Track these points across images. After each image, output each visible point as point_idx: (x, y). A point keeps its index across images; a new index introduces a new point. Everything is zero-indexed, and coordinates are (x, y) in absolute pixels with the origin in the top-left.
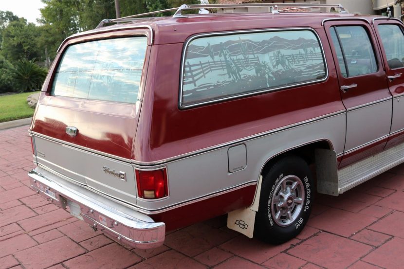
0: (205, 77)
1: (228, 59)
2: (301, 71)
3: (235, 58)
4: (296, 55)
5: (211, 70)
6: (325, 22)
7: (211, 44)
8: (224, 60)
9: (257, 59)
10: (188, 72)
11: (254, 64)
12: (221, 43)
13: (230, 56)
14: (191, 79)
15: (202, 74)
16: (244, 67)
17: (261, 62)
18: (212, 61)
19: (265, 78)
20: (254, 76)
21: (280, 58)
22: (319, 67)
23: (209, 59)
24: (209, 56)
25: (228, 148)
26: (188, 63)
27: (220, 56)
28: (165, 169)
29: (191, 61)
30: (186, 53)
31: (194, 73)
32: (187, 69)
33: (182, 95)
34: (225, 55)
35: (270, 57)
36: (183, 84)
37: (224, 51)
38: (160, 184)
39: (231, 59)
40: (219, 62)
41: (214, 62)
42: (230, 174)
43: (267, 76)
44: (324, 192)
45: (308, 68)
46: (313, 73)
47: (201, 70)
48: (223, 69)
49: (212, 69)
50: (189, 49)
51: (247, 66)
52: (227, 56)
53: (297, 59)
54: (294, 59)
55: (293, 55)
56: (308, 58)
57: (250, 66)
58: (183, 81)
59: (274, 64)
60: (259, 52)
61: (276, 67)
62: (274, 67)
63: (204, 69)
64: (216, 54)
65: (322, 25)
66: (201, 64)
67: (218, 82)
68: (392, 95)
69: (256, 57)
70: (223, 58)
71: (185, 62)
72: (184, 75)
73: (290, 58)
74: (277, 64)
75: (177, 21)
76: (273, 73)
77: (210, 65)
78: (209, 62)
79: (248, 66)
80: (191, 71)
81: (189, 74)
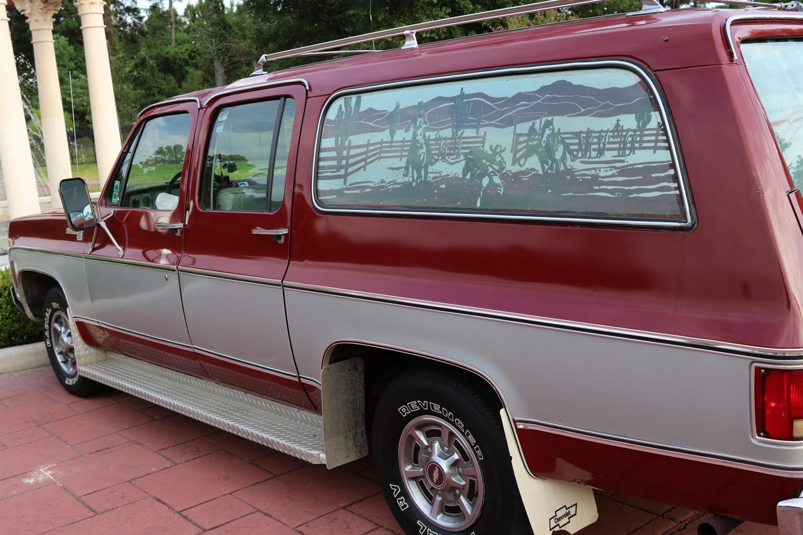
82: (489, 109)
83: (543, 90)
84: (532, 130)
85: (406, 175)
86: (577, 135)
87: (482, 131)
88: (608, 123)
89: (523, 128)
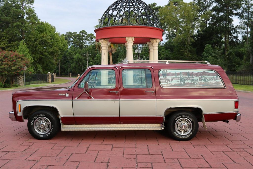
82: (194, 74)
83: (202, 72)
84: (201, 77)
85: (181, 82)
86: (208, 78)
87: (193, 77)
88: (212, 77)
89: (200, 77)
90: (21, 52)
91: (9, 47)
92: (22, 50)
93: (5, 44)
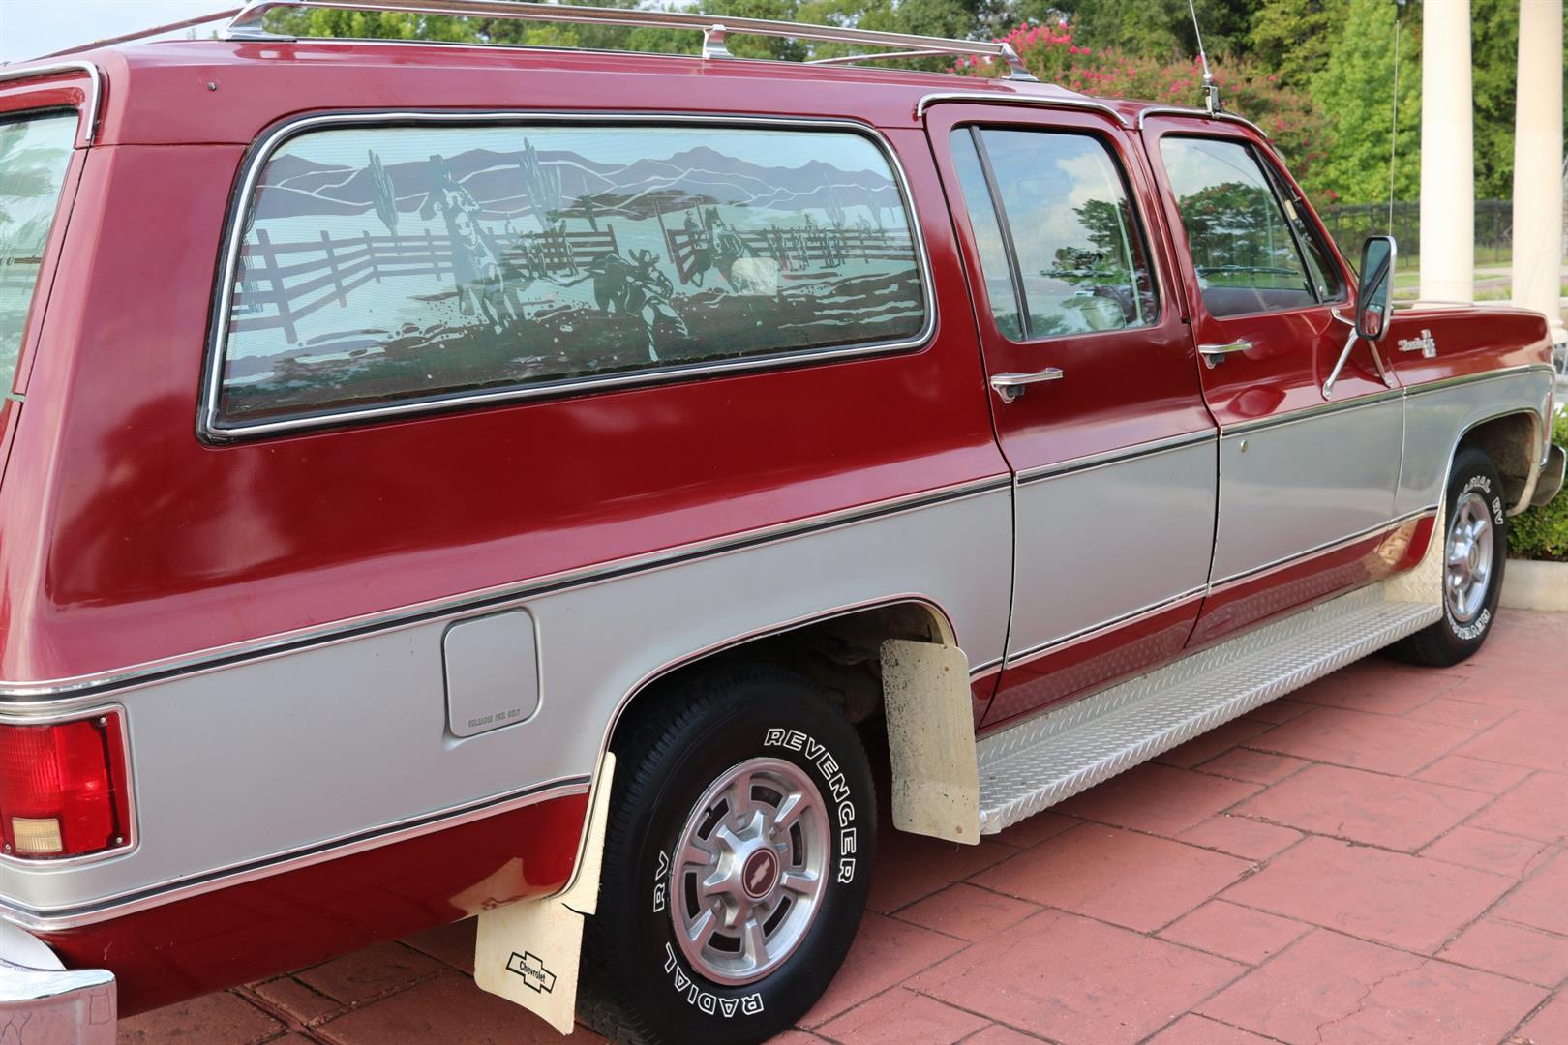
0: (344, 304)
1: (464, 232)
2: (812, 304)
3: (498, 227)
4: (791, 231)
5: (377, 275)
6: (930, 104)
7: (385, 162)
8: (445, 233)
9: (609, 239)
10: (261, 275)
11: (590, 259)
12: (436, 159)
13: (473, 215)
14: (271, 310)
15: (331, 288)
16: (536, 267)
17: (624, 255)
18: (388, 233)
19: (642, 322)
20: (588, 312)
21: (716, 241)
22: (894, 288)
23: (369, 222)
24: (372, 213)
25: (442, 627)
26: (262, 234)
27: (427, 214)
28: (113, 717)
29: (277, 229)
30: (254, 190)
31: (289, 283)
32: (256, 262)
33: (222, 376)
34: (451, 214)
35: (671, 235)
36: (230, 327)
37: (450, 196)
38: (90, 785)
39: (479, 231)
40: (420, 238)
41: (395, 238)
42: (455, 744)
43: (648, 314)
44: (920, 828)
45: (844, 288)
46: (869, 315)
47: (327, 271)
48: (438, 272)
49: (381, 268)
50: (270, 173)
51: (555, 268)
52: (461, 219)
53: (794, 248)
54: (782, 250)
55: (776, 231)
56: (845, 247)
57: (570, 265)
58: (230, 313)
59: (686, 266)
60: (615, 208)
61: (697, 277)
62: (686, 278)
63: (341, 267)
64: (408, 207)
65: (915, 118)
66: (326, 243)
67: (410, 328)
68: (1216, 424)
69: (602, 228)
70: (438, 225)
71: (244, 231)
72: (239, 289)
73: (764, 245)
74: (702, 265)
75: (239, 54)
76: (678, 304)
77: (370, 251)
78: (367, 238)
79: (561, 266)
80: (274, 273)
81: (265, 286)
90: (1357, 59)
91: (1314, 29)
92: (1363, 43)
93: (1288, 14)
